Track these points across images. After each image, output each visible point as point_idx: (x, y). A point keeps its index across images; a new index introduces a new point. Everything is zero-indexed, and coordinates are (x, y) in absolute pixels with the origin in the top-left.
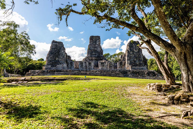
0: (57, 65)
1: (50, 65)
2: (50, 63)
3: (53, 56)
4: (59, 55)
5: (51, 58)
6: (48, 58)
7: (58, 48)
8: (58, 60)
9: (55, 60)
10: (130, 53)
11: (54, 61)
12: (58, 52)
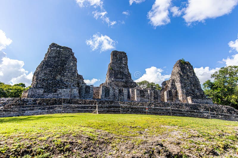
0: (59, 88)
1: (42, 88)
2: (43, 85)
3: (51, 71)
4: (64, 69)
5: (45, 74)
6: (39, 74)
7: (62, 57)
8: (61, 80)
9: (54, 78)
10: (183, 78)
11: (51, 80)
12: (61, 63)
